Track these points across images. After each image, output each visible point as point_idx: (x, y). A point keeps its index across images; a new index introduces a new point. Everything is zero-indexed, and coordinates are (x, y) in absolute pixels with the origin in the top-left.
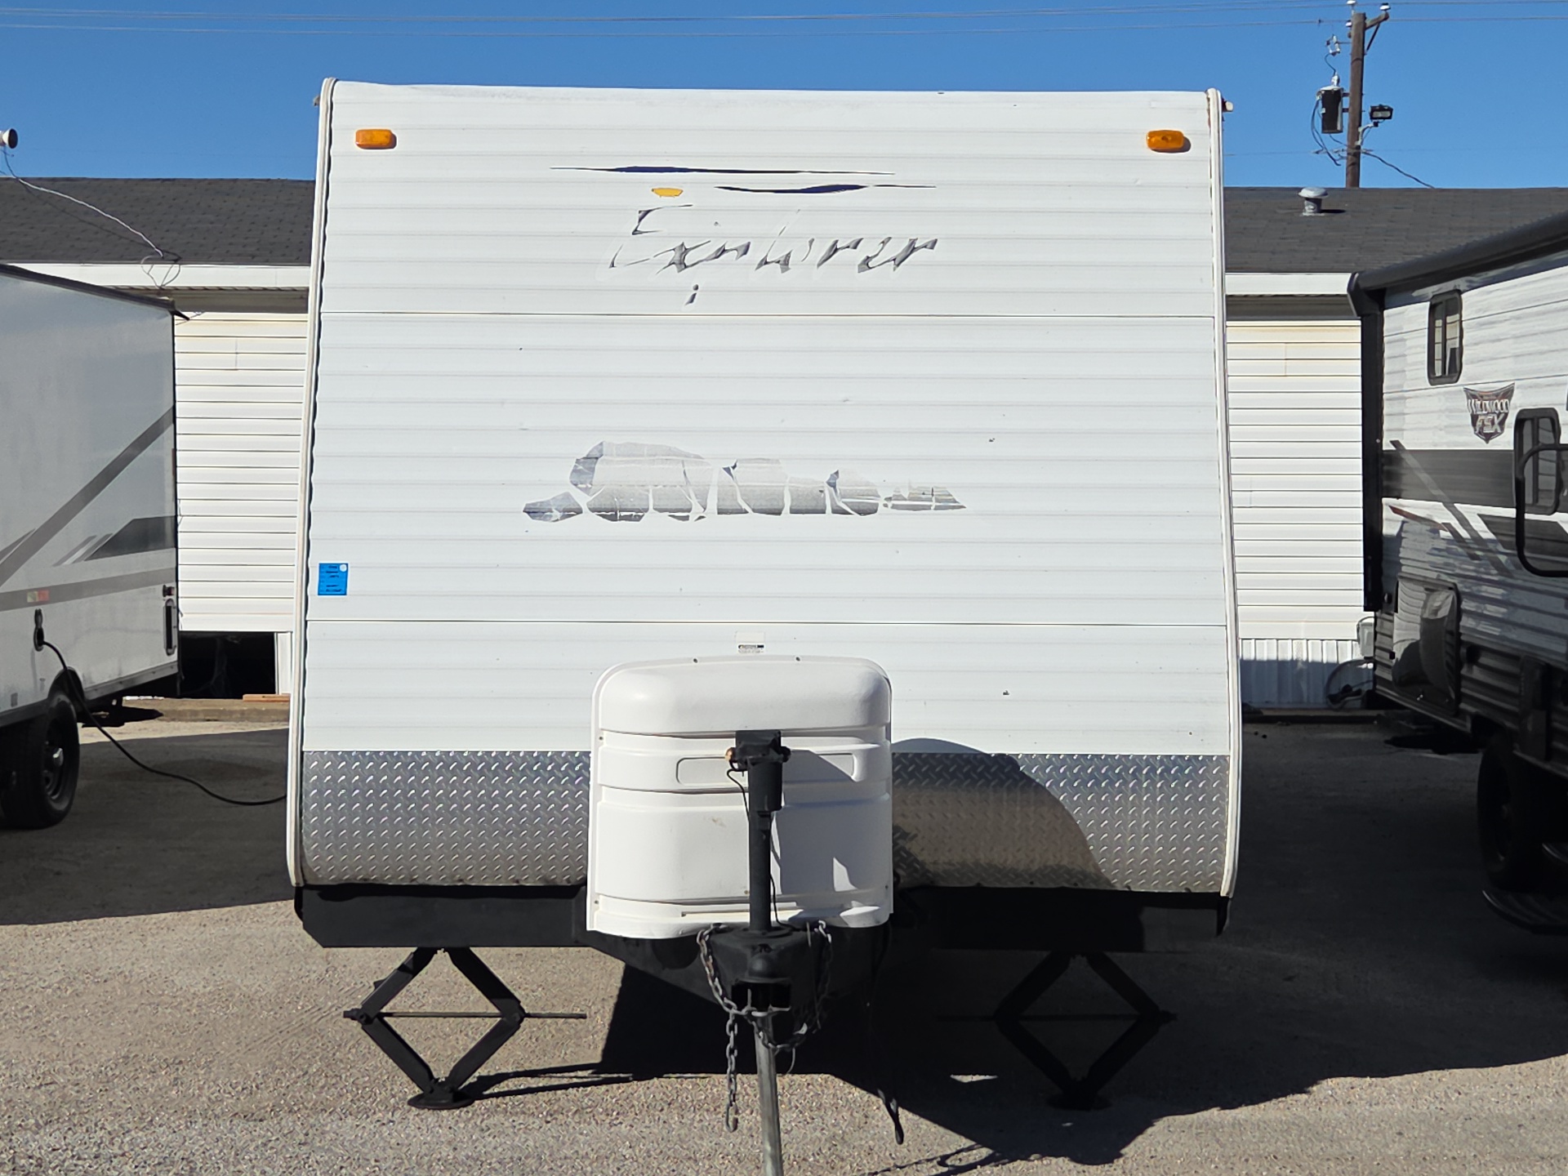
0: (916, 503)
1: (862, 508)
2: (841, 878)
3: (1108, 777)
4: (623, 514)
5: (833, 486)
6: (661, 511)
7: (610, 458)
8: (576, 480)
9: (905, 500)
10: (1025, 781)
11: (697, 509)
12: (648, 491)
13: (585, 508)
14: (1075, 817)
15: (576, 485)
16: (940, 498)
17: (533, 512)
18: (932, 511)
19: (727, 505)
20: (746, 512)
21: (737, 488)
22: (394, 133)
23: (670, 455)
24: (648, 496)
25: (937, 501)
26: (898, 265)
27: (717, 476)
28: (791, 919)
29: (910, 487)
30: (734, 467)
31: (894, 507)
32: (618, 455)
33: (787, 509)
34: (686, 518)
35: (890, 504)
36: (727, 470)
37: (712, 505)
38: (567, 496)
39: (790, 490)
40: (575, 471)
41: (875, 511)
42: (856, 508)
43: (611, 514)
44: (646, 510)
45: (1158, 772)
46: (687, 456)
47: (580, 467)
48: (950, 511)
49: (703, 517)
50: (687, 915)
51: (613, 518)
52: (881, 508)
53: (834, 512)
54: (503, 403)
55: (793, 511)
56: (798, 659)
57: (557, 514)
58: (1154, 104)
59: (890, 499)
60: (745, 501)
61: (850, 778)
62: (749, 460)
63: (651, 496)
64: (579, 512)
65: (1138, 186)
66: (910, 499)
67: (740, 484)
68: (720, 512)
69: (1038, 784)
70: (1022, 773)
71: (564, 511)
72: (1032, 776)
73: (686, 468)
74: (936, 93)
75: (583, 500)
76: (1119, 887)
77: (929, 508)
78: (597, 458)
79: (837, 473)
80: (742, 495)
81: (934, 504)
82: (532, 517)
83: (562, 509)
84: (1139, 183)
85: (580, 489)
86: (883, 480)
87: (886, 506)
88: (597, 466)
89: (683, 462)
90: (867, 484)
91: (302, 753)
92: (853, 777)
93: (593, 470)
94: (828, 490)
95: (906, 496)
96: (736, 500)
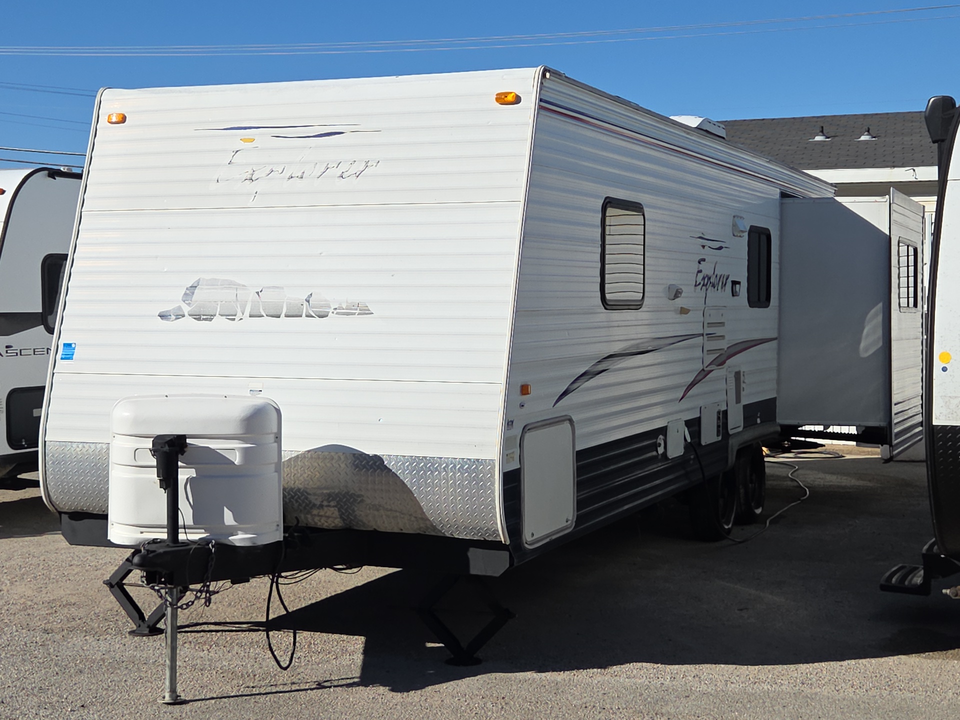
0: (347, 312)
1: (320, 314)
2: (229, 518)
3: (430, 470)
4: (204, 317)
5: (308, 301)
6: (222, 315)
7: (202, 287)
8: (184, 299)
9: (343, 309)
10: (386, 470)
11: (239, 315)
12: (218, 304)
13: (186, 314)
14: (413, 492)
15: (184, 301)
16: (361, 308)
17: (162, 316)
18: (356, 316)
19: (253, 313)
20: (263, 316)
21: (261, 303)
22: (126, 115)
23: (231, 285)
24: (217, 308)
25: (360, 310)
26: (358, 176)
27: (252, 296)
28: (200, 539)
29: (347, 302)
30: (261, 291)
31: (337, 313)
32: (206, 285)
33: (283, 315)
34: (234, 319)
35: (335, 312)
36: (258, 293)
37: (247, 313)
38: (180, 308)
39: (287, 305)
40: (185, 294)
41: (327, 316)
42: (317, 314)
43: (198, 318)
44: (215, 315)
45: (457, 468)
46: (239, 285)
47: (188, 292)
48: (365, 316)
49: (241, 319)
50: (144, 533)
51: (199, 319)
52: (330, 314)
53: (307, 316)
54: (157, 258)
55: (287, 316)
56: (226, 397)
57: (173, 317)
58: (505, 77)
59: (335, 309)
60: (263, 310)
61: (234, 463)
62: (269, 288)
63: (219, 307)
64: (183, 316)
65: (490, 125)
66: (346, 309)
67: (263, 301)
68: (250, 316)
69: (393, 472)
70: (386, 466)
71: (177, 315)
72: (391, 468)
73: (238, 292)
74: (395, 77)
75: (186, 309)
76: (448, 535)
77: (354, 314)
78: (196, 287)
79: (311, 294)
80: (263, 307)
81: (358, 311)
82: (162, 319)
83: (175, 314)
84: (489, 124)
85: (186, 304)
86: (334, 297)
87: (333, 313)
88: (196, 291)
89: (237, 289)
90: (326, 301)
91: (45, 442)
92: (236, 463)
93: (193, 293)
94: (305, 303)
95: (344, 308)
96: (259, 309)
